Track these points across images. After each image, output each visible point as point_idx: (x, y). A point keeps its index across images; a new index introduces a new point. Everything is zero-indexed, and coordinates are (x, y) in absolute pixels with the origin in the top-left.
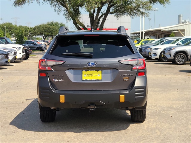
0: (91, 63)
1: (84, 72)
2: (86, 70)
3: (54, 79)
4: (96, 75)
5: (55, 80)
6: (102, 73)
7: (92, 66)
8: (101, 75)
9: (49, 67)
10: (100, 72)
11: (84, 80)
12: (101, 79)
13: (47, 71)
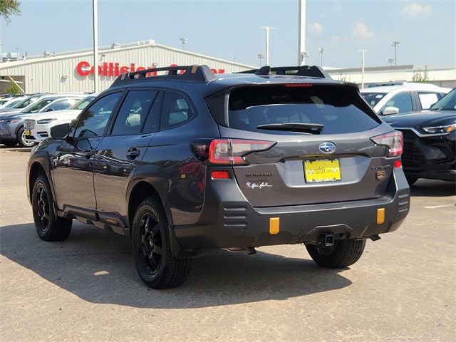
0: (327, 145)
1: (307, 164)
2: (311, 161)
3: (248, 184)
4: (330, 169)
5: (251, 185)
6: (340, 166)
7: (328, 150)
8: (338, 168)
9: (235, 155)
10: (336, 162)
11: (311, 181)
12: (339, 178)
13: (232, 165)
